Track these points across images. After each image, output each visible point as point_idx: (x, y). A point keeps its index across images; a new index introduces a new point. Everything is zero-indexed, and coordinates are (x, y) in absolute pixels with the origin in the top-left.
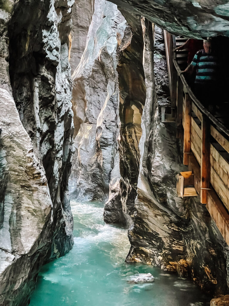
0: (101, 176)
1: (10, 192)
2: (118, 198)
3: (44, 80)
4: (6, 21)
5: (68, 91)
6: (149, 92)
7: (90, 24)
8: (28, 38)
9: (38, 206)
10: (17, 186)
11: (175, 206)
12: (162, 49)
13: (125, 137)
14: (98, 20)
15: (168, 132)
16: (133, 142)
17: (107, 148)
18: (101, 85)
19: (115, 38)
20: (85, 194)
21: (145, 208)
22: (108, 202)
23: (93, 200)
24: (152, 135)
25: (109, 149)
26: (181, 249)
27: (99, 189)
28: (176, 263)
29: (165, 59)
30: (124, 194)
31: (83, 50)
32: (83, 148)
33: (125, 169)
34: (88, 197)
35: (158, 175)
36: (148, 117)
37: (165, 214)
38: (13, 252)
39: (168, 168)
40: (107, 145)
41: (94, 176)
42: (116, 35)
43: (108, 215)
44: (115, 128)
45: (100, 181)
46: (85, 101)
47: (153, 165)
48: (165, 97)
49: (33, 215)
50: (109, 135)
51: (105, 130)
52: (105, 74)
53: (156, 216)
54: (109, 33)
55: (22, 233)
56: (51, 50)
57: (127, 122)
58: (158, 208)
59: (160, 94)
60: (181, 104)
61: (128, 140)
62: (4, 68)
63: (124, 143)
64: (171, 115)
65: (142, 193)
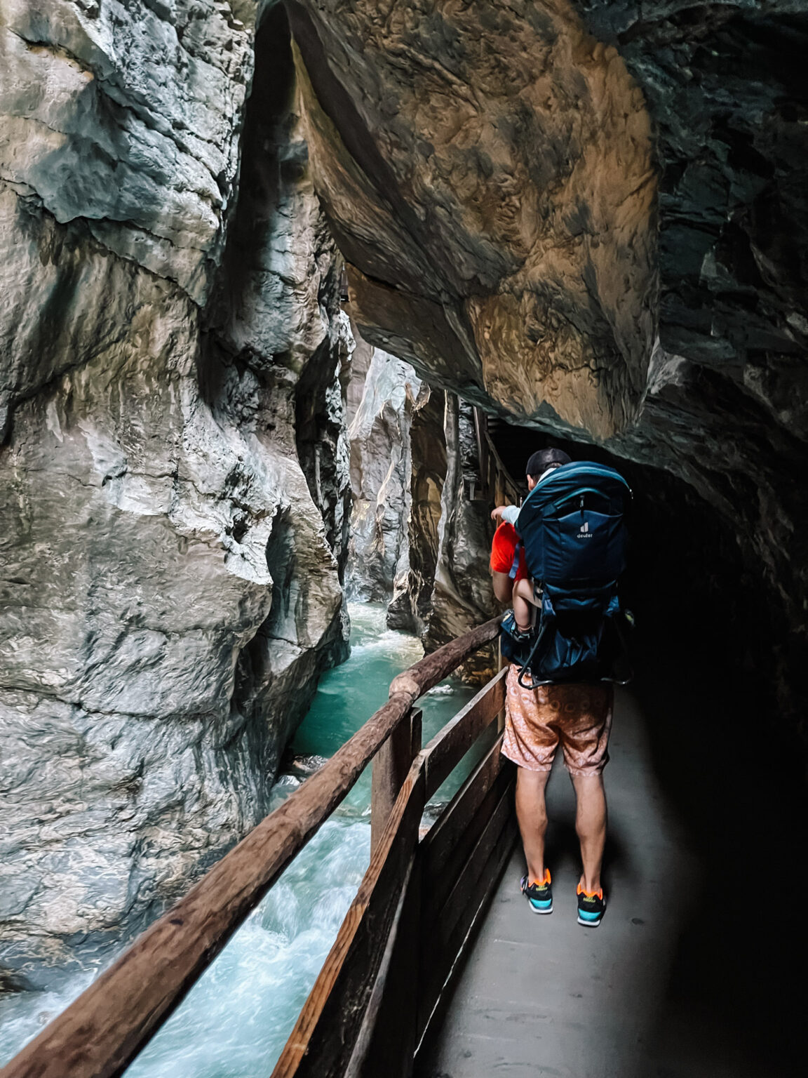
0: (381, 569)
1: (297, 577)
2: (406, 596)
3: (326, 447)
4: (294, 383)
5: (346, 459)
6: (451, 463)
7: (368, 368)
8: (314, 400)
9: (327, 593)
10: (305, 570)
11: (481, 601)
12: (469, 413)
13: (418, 518)
14: (379, 365)
15: (475, 512)
16: (428, 525)
17: (391, 533)
18: (383, 450)
19: (403, 390)
20: (360, 593)
21: (444, 605)
22: (393, 601)
23: (370, 601)
24: (455, 515)
25: (393, 533)
26: (487, 656)
27: (378, 586)
28: (480, 673)
29: (473, 425)
30: (414, 592)
31: (359, 402)
32: (358, 532)
33: (416, 559)
34: (364, 598)
35: (462, 563)
36: (450, 494)
37: (468, 612)
38: (299, 645)
39: (473, 554)
40: (390, 529)
41: (373, 569)
42: (404, 384)
43: (392, 619)
44: (401, 507)
45: (380, 576)
46: (361, 471)
47: (456, 551)
48: (472, 470)
49: (321, 603)
50: (394, 516)
51: (389, 510)
52: (388, 436)
53: (457, 615)
54: (395, 381)
55: (309, 624)
56: (333, 411)
57: (421, 499)
58: (460, 606)
59: (466, 467)
60: (493, 480)
61: (421, 522)
62: (291, 436)
63: (415, 526)
64: (481, 492)
65: (439, 584)
